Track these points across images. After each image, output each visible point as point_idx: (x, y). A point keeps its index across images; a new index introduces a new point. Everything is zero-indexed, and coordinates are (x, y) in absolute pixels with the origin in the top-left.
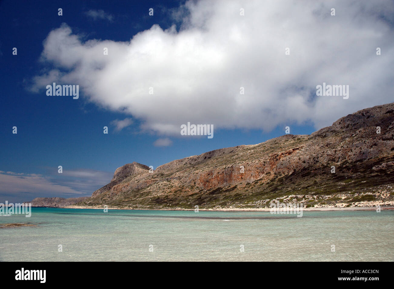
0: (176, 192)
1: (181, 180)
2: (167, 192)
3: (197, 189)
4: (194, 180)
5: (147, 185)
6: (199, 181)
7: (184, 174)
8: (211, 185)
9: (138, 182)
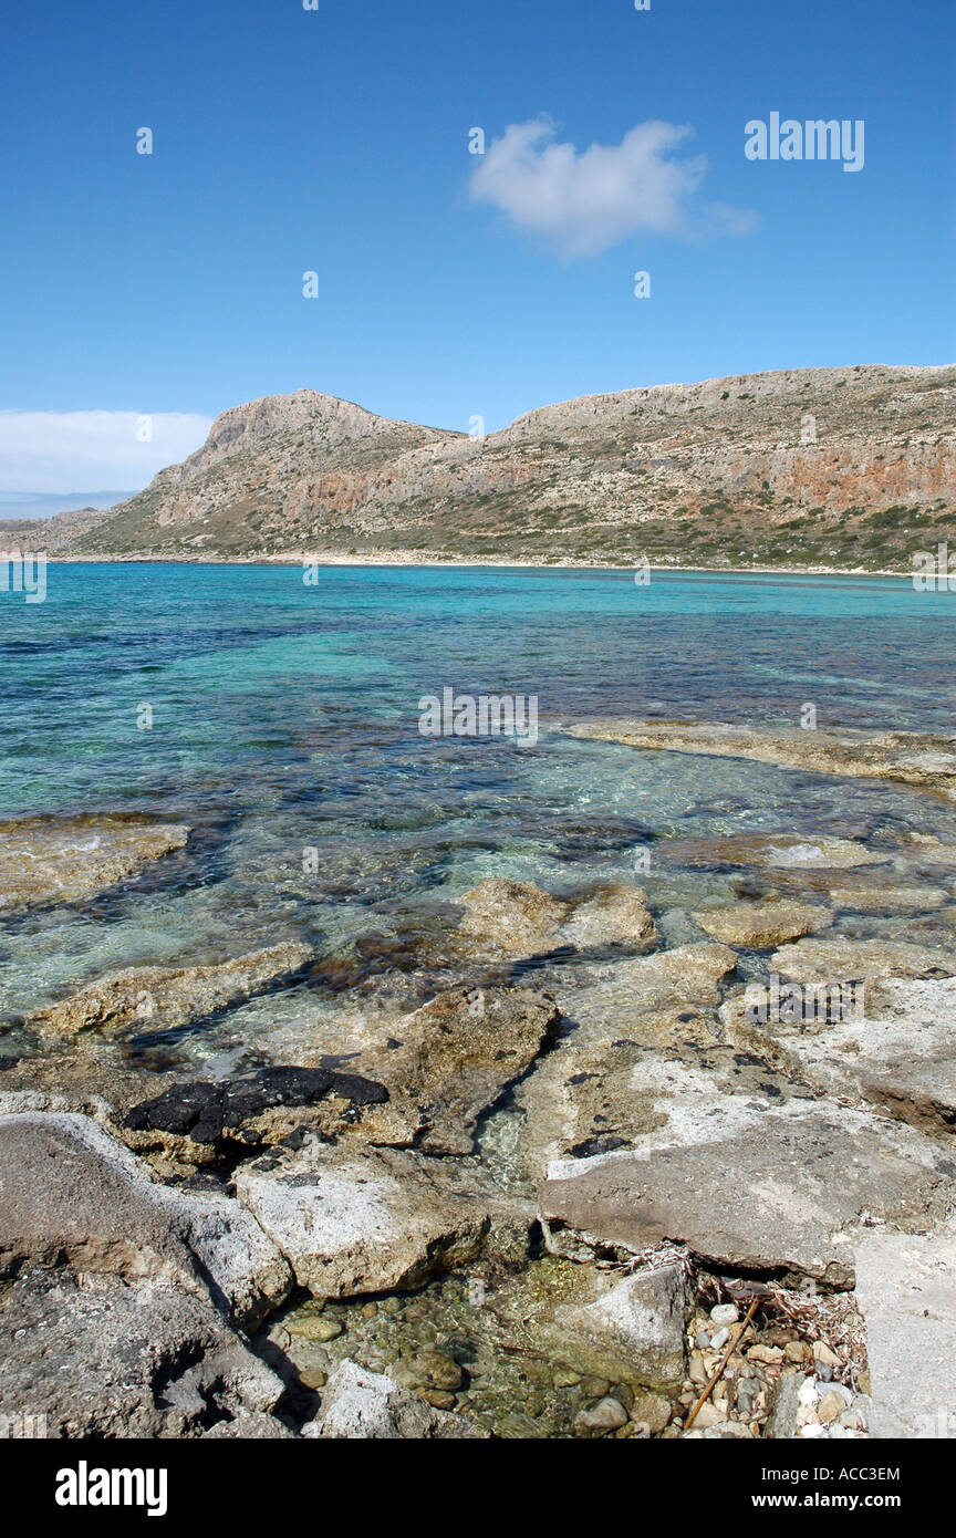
0: (707, 511)
1: (691, 471)
2: (670, 512)
3: (791, 507)
4: (758, 475)
5: (513, 481)
6: (792, 479)
7: (691, 450)
8: (850, 496)
9: (452, 468)
